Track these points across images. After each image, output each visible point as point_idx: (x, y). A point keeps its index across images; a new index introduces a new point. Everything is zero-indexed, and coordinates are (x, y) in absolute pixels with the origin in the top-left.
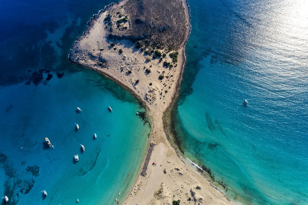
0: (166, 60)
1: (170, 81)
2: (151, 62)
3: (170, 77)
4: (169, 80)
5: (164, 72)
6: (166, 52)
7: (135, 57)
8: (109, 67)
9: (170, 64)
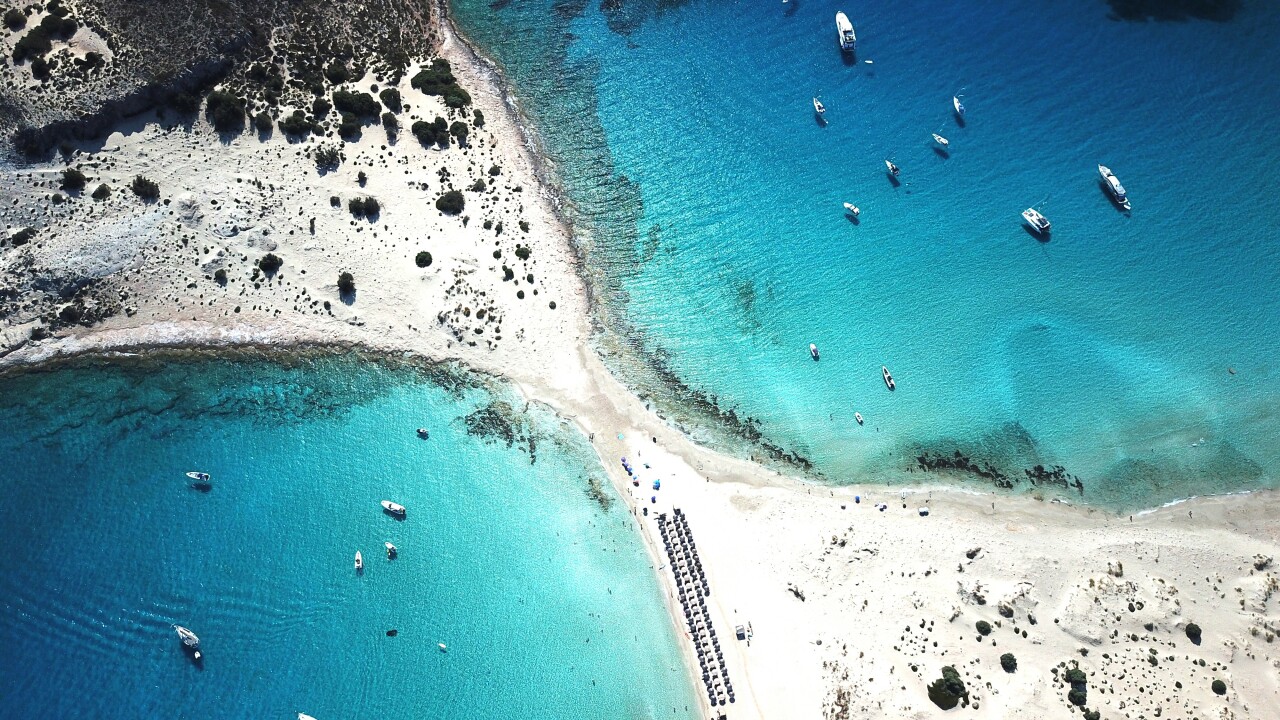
0: (413, 117)
1: (502, 198)
2: (350, 159)
3: (486, 180)
4: (496, 199)
5: (444, 174)
6: (386, 81)
7: (245, 176)
8: (132, 299)
9: (450, 124)
